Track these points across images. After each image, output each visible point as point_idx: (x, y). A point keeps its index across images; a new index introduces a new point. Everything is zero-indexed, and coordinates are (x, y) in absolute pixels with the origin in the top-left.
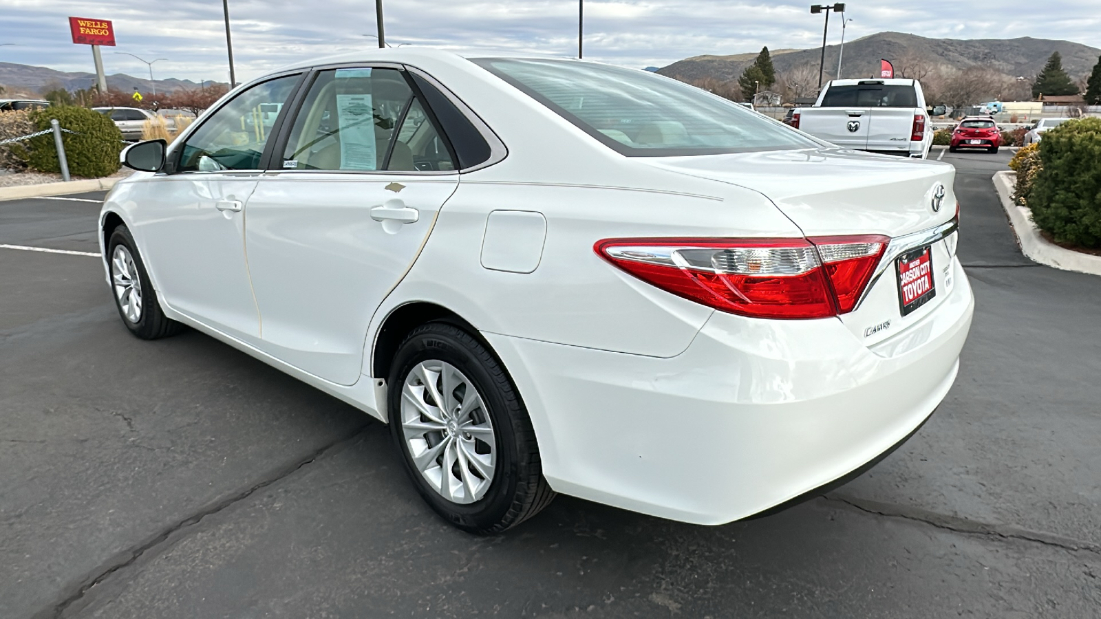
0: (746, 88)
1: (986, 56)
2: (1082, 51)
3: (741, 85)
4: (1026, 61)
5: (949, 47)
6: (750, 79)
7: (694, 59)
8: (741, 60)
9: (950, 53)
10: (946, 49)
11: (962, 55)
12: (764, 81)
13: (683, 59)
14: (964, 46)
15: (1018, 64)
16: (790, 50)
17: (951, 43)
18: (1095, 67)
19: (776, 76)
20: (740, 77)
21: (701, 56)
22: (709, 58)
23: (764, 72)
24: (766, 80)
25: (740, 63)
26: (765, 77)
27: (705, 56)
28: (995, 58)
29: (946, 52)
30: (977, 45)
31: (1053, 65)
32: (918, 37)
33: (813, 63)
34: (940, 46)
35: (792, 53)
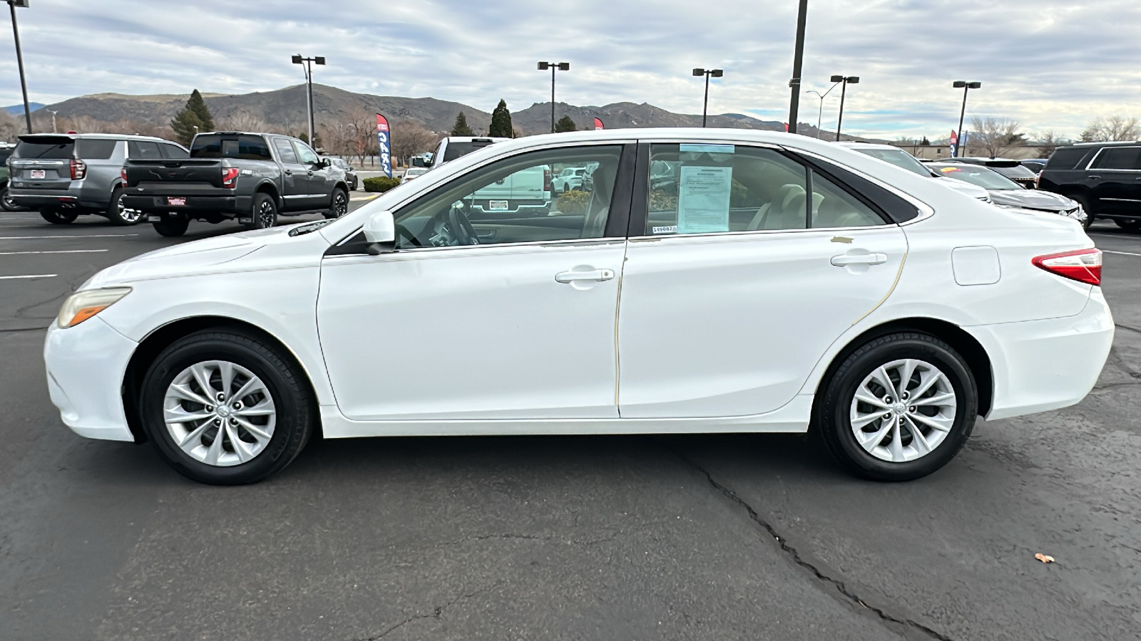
0: (181, 133)
1: (402, 112)
2: (472, 112)
3: (175, 130)
4: (433, 118)
5: (371, 102)
6: (185, 124)
7: (95, 97)
8: (158, 101)
9: (372, 107)
10: (368, 104)
11: (382, 109)
12: (202, 127)
13: (80, 95)
14: (382, 101)
15: (427, 120)
16: (214, 94)
17: (371, 98)
18: (491, 126)
19: (213, 121)
20: (172, 121)
21: (103, 94)
22: (116, 97)
23: (200, 117)
24: (204, 126)
25: (156, 105)
26: (203, 123)
27: (109, 94)
28: (408, 114)
29: (368, 107)
30: (392, 101)
31: (461, 123)
32: (342, 91)
33: (242, 109)
34: (362, 100)
35: (217, 98)
